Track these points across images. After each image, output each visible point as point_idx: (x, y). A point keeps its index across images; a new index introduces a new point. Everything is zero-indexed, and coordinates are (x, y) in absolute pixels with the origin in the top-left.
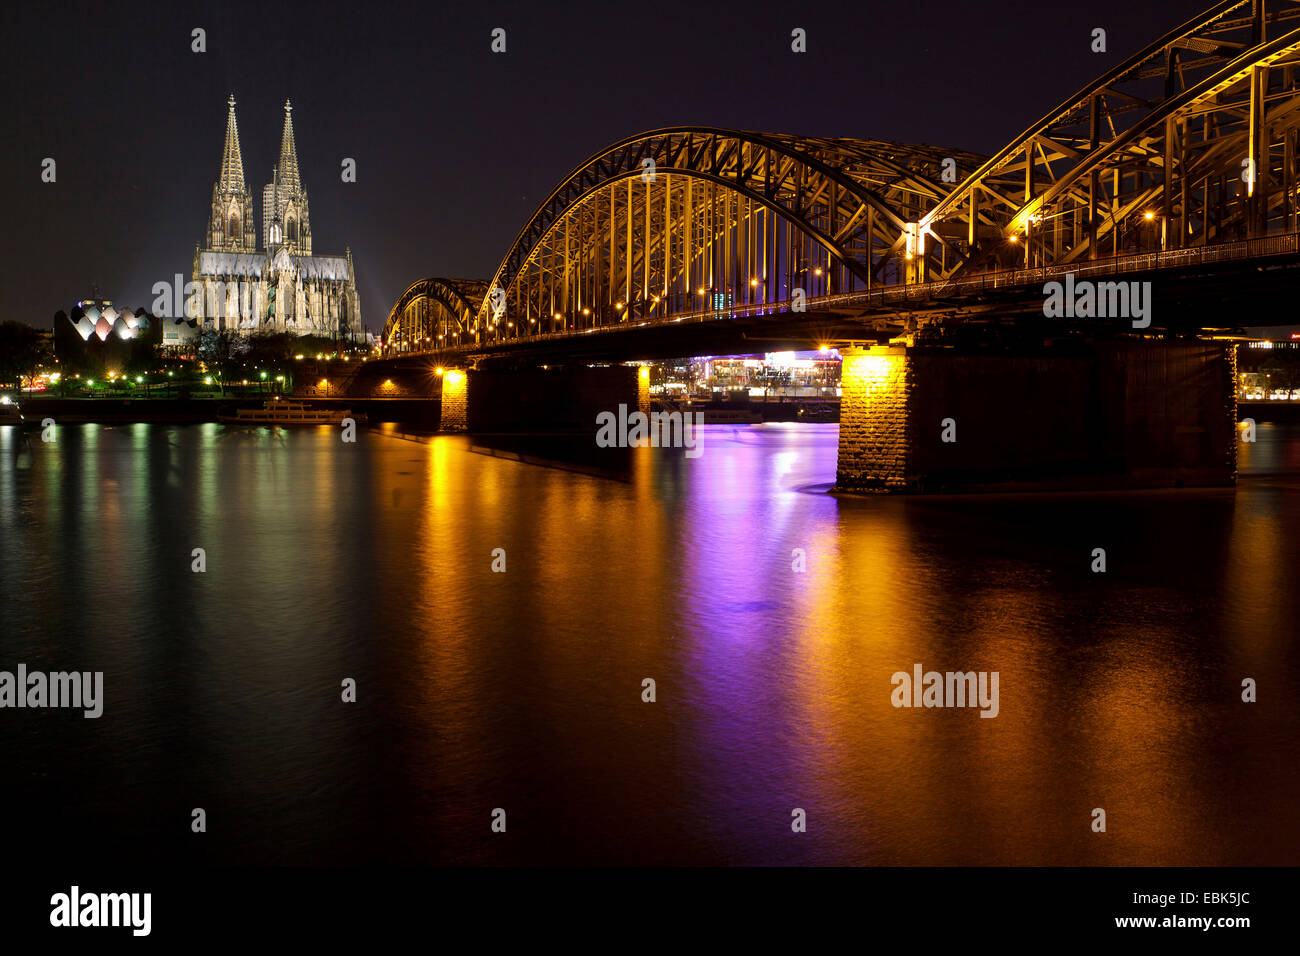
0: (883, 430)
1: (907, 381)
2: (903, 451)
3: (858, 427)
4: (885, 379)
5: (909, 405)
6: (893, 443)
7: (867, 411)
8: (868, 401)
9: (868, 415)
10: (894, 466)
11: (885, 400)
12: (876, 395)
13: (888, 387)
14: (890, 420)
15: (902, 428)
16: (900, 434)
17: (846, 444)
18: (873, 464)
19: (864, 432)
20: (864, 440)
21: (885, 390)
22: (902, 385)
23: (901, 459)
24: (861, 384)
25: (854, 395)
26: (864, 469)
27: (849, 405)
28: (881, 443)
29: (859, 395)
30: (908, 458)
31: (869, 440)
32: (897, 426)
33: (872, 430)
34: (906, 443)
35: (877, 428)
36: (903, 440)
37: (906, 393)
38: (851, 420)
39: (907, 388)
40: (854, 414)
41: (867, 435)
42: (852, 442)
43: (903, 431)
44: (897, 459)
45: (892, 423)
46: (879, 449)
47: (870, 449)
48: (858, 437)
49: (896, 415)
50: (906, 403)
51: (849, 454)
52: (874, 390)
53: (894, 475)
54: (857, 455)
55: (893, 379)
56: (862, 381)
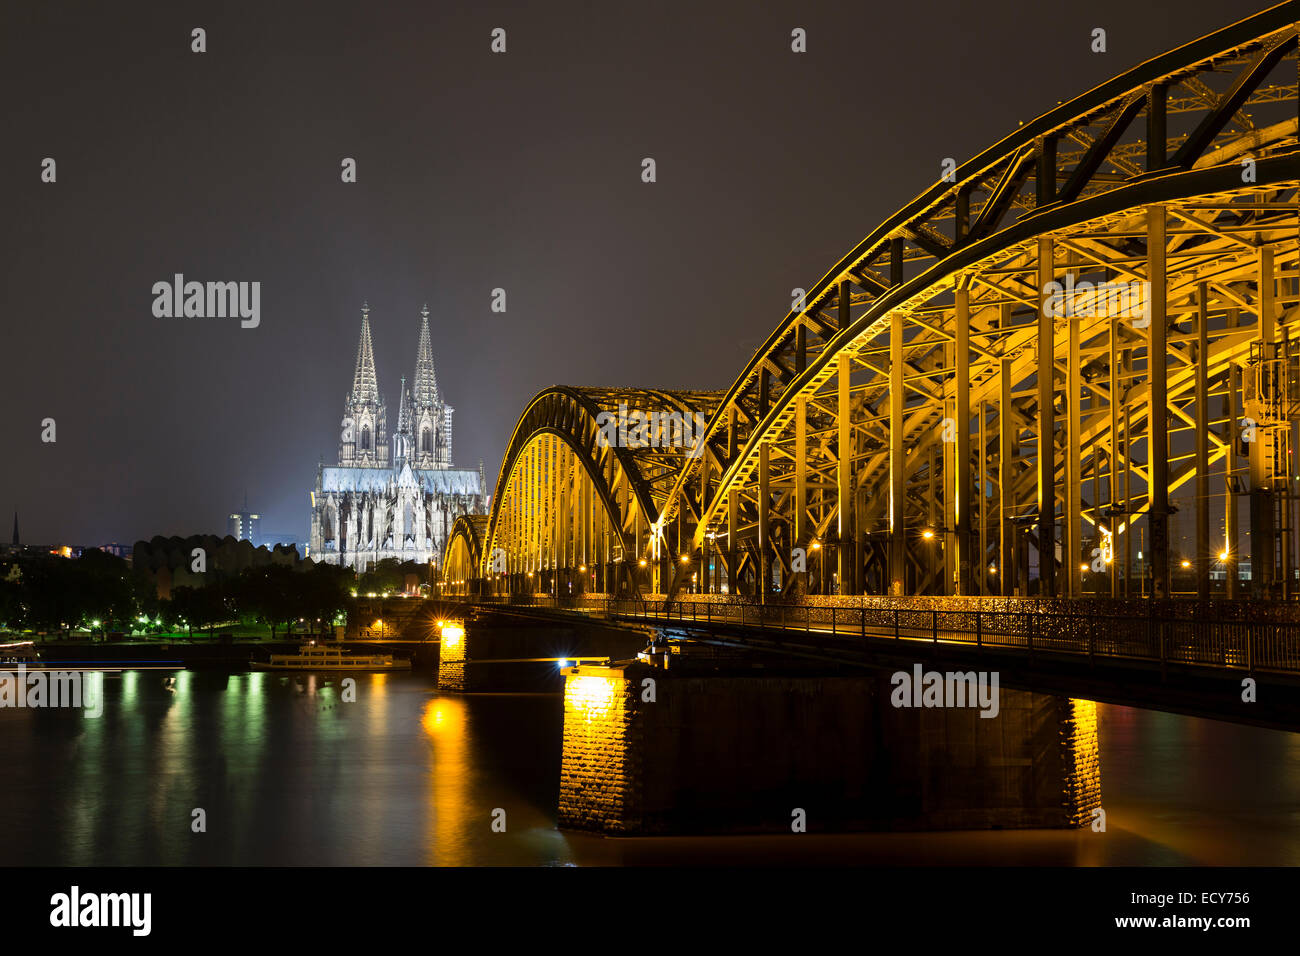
0: (603, 763)
1: (626, 708)
2: (620, 789)
3: (579, 758)
4: (604, 705)
5: (629, 735)
6: (612, 779)
7: (588, 740)
8: (589, 729)
9: (589, 745)
10: (613, 807)
11: (604, 728)
12: (596, 723)
13: (608, 714)
14: (609, 752)
15: (620, 762)
16: (619, 769)
17: (568, 778)
18: (592, 803)
19: (584, 765)
20: (584, 774)
21: (605, 717)
22: (621, 712)
23: (619, 799)
24: (582, 709)
25: (577, 722)
26: (584, 808)
27: (571, 732)
28: (600, 778)
29: (581, 721)
30: (626, 796)
31: (591, 774)
32: (616, 759)
33: (593, 762)
34: (625, 780)
35: (597, 761)
36: (621, 777)
37: (625, 721)
38: (573, 750)
39: (626, 715)
40: (576, 744)
41: (588, 768)
42: (573, 776)
43: (621, 765)
44: (615, 798)
45: (611, 756)
46: (599, 785)
47: (591, 785)
48: (579, 770)
49: (615, 746)
50: (624, 733)
51: (571, 789)
52: (595, 716)
53: (612, 817)
54: (578, 791)
55: (611, 705)
56: (584, 706)
